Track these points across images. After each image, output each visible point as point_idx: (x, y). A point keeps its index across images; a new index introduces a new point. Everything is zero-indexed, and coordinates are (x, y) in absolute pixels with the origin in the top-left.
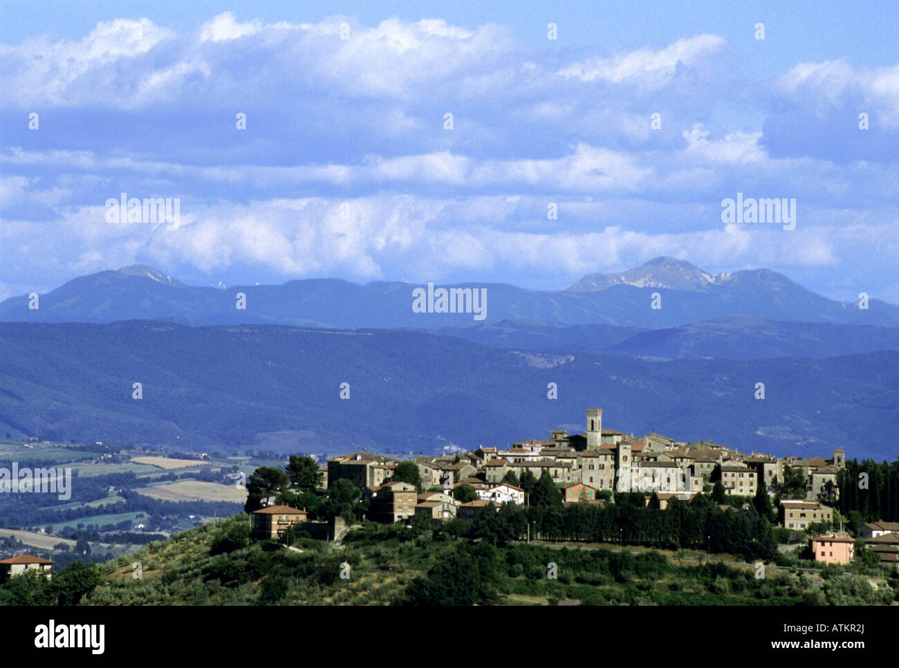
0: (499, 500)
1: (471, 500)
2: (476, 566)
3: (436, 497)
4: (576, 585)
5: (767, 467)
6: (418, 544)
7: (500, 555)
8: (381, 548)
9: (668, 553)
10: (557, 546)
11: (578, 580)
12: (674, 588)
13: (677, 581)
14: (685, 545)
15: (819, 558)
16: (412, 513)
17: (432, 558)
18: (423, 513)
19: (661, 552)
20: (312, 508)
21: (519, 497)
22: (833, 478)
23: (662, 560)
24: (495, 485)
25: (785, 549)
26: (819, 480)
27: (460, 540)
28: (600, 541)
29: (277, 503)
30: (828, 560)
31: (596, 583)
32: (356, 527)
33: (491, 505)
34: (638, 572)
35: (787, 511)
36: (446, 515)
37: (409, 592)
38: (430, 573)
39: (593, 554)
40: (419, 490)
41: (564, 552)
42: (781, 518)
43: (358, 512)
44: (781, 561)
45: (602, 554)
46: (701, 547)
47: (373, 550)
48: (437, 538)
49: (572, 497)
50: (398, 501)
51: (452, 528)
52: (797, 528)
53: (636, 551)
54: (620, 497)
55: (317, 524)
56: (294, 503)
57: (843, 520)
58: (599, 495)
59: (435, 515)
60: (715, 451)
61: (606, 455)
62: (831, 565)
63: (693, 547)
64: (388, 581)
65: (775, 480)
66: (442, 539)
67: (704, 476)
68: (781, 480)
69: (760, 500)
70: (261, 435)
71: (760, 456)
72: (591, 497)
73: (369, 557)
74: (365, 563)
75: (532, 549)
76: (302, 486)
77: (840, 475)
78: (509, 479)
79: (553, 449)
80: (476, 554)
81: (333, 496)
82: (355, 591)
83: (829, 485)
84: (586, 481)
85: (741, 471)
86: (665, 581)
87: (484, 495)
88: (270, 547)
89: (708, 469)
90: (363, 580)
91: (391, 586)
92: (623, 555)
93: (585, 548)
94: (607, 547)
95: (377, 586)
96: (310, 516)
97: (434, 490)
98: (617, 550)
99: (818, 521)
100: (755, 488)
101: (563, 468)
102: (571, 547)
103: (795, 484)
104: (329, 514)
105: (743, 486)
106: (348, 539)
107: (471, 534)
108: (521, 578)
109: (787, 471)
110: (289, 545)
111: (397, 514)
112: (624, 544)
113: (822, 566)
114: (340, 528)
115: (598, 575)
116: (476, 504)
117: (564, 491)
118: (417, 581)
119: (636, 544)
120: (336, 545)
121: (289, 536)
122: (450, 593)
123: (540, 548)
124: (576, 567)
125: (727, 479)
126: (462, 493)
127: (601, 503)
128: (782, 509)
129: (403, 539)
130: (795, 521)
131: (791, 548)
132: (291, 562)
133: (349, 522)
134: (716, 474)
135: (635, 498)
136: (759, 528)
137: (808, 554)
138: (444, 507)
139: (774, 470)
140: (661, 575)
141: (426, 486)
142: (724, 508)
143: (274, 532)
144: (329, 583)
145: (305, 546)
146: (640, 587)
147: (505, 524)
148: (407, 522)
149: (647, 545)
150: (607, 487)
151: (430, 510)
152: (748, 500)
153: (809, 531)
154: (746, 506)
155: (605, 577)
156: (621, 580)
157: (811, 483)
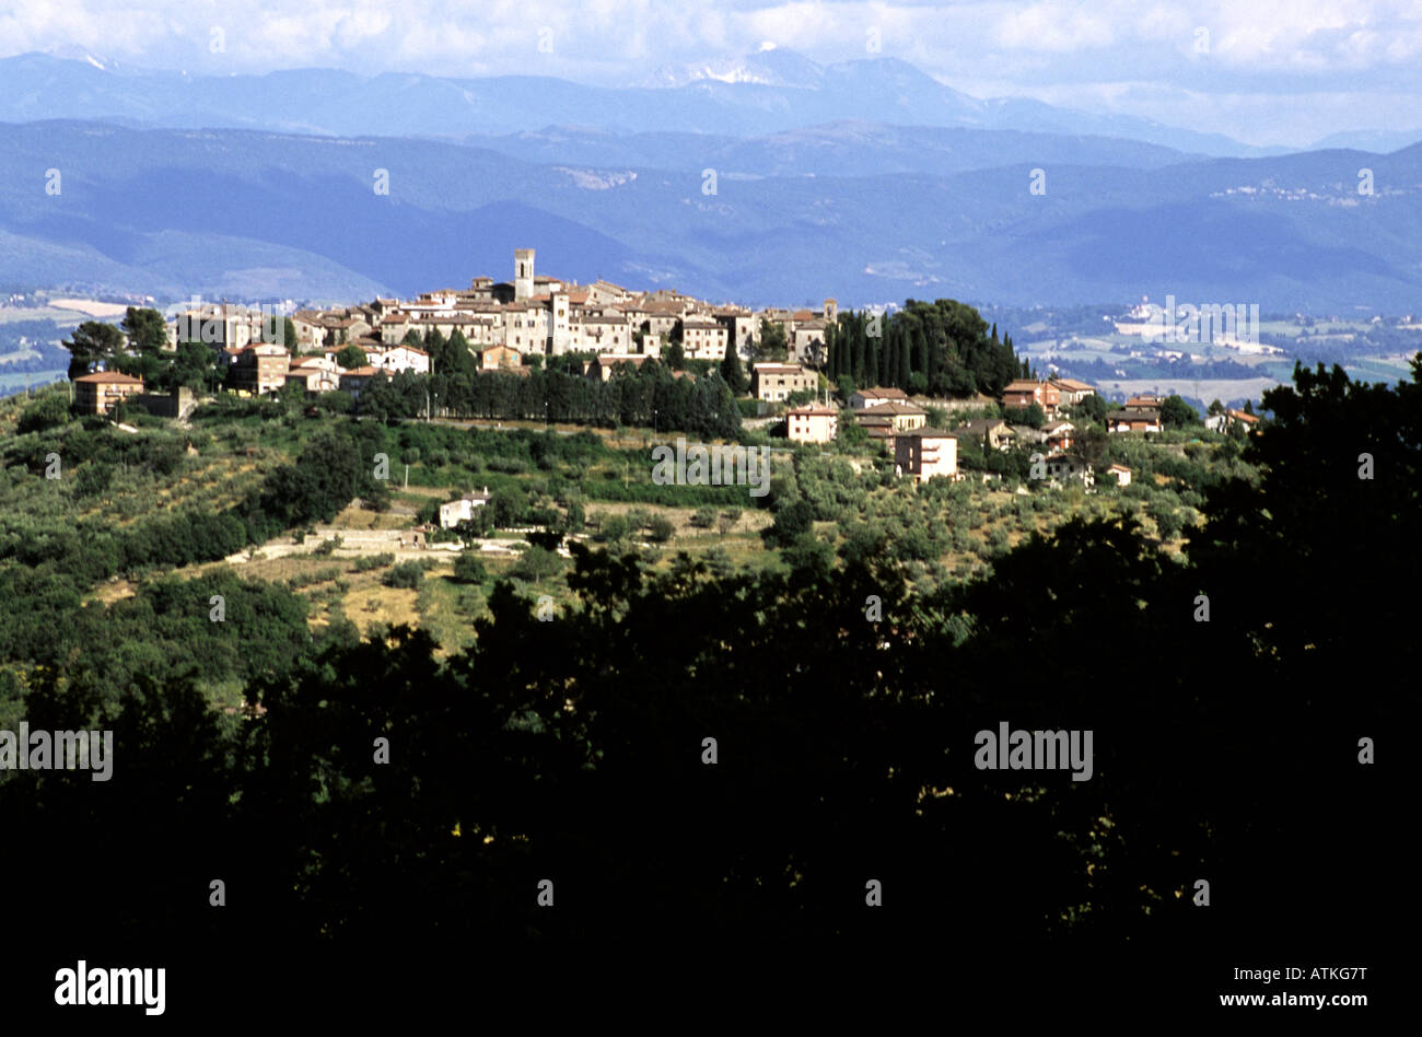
0: (392, 367)
1: (357, 366)
2: (359, 451)
3: (313, 362)
4: (488, 474)
5: (740, 322)
6: (286, 423)
7: (391, 437)
8: (237, 427)
9: (604, 433)
10: (466, 426)
11: (491, 468)
12: (610, 475)
13: (614, 467)
14: (627, 422)
15: (793, 435)
16: (281, 382)
17: (304, 440)
18: (296, 382)
19: (596, 431)
20: (152, 376)
21: (421, 363)
22: (819, 335)
23: (595, 441)
24: (394, 346)
25: (749, 425)
26: (803, 338)
27: (341, 417)
28: (521, 417)
29: (107, 369)
30: (803, 438)
31: (512, 471)
32: (206, 400)
33: (381, 373)
34: (566, 456)
35: (762, 378)
36: (326, 386)
37: (269, 483)
38: (300, 460)
39: (510, 435)
40: (294, 355)
41: (473, 432)
42: (753, 387)
43: (211, 384)
44: (745, 440)
45: (521, 435)
46: (650, 425)
47: (226, 429)
48: (309, 413)
49: (490, 363)
50: (263, 367)
51: (330, 402)
52: (774, 398)
53: (564, 431)
54: (553, 362)
55: (157, 396)
56: (129, 369)
57: (830, 387)
58: (526, 360)
59: (311, 385)
60: (678, 303)
61: (537, 309)
62: (808, 445)
63: (637, 425)
64: (245, 469)
65: (749, 339)
66: (317, 416)
67: (662, 336)
68: (757, 338)
69: (728, 365)
70: (229, 274)
71: (733, 308)
72: (515, 362)
73: (223, 438)
74: (220, 447)
75: (432, 429)
76: (144, 348)
77: (828, 331)
78: (410, 339)
79: (472, 300)
80: (360, 435)
81: (180, 359)
82: (200, 483)
83: (815, 344)
84: (511, 343)
85: (707, 327)
86: (600, 467)
87: (376, 360)
88: (95, 425)
89: (667, 325)
90: (211, 468)
91: (247, 476)
92: (547, 436)
93: (500, 426)
94: (528, 425)
95: (229, 476)
96: (149, 385)
97: (313, 354)
98: (540, 429)
99: (799, 389)
100: (724, 348)
101: (482, 325)
102: (482, 426)
103: (773, 343)
104: (172, 383)
105: (708, 346)
106: (196, 415)
107: (353, 411)
108: (418, 465)
109: (765, 327)
110: (118, 423)
111: (263, 383)
112: (551, 421)
113: (796, 444)
114: (186, 402)
115: (515, 461)
116: (363, 371)
117: (480, 355)
118: (282, 472)
119: (566, 422)
120: (182, 424)
121: (118, 411)
122: (322, 485)
123: (443, 428)
124: (488, 452)
125: (690, 338)
126: (348, 358)
127: (526, 371)
128: (755, 374)
129: (266, 416)
130: (771, 390)
131: (760, 424)
132: (122, 445)
133: (197, 395)
134: (677, 333)
135: (573, 361)
136: (719, 398)
137: (781, 430)
138: (324, 375)
139: (749, 325)
140: (594, 460)
141: (304, 348)
142: (677, 375)
143: (101, 407)
144: (167, 472)
145: (141, 424)
146: (568, 476)
147: (398, 398)
148: (274, 394)
149: (580, 423)
150: (539, 350)
151: (303, 380)
152: (714, 363)
153: (788, 403)
154: (711, 372)
155: (523, 463)
156: (544, 467)
157: (794, 341)
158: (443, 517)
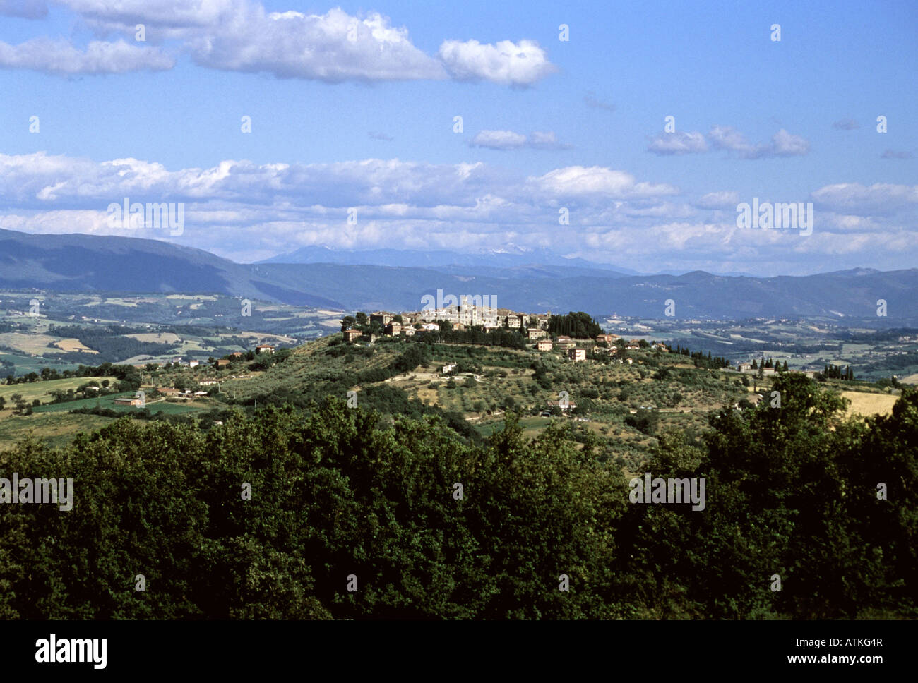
0: (429, 329)
1: (420, 328)
2: (420, 352)
3: (407, 327)
4: (455, 358)
5: (524, 317)
6: (401, 344)
7: (429, 348)
8: (388, 345)
9: (488, 347)
10: (449, 345)
11: (457, 357)
12: (490, 359)
13: (491, 357)
14: (494, 345)
15: (540, 349)
16: (399, 333)
17: (406, 349)
18: (403, 333)
19: (486, 347)
20: (364, 331)
21: (437, 328)
22: (546, 321)
23: (486, 349)
24: (429, 323)
25: (528, 346)
26: (542, 322)
27: (416, 342)
28: (465, 343)
29: (352, 329)
30: (543, 349)
31: (463, 357)
32: (379, 337)
33: (427, 330)
34: (477, 354)
35: (530, 333)
36: (411, 334)
37: (397, 360)
38: (405, 354)
39: (462, 347)
40: (402, 325)
41: (452, 347)
42: (528, 335)
43: (380, 333)
44: (527, 350)
45: (465, 348)
46: (500, 345)
47: (385, 345)
48: (407, 342)
49: (456, 328)
50: (394, 329)
51: (412, 338)
52: (533, 338)
53: (477, 347)
54: (473, 327)
55: (366, 336)
56: (358, 329)
57: (549, 335)
58: (465, 327)
59: (407, 333)
60: (507, 311)
62: (544, 351)
63: (497, 345)
64: (390, 356)
65: (526, 322)
66: (409, 342)
67: (502, 320)
68: (529, 322)
69: (521, 329)
70: (364, 304)
71: (522, 313)
72: (462, 327)
73: (384, 348)
74: (383, 350)
75: (441, 346)
76: (361, 323)
77: (549, 320)
78: (434, 321)
79: (450, 310)
80: (421, 347)
81: (371, 326)
82: (378, 360)
83: (545, 324)
84: (461, 322)
85: (515, 318)
86: (487, 357)
87: (425, 327)
88: (350, 344)
89: (504, 318)
90: (381, 356)
91: (391, 358)
92: (472, 348)
93: (459, 345)
94: (466, 345)
95: (385, 358)
96: (363, 333)
97: (407, 325)
98: (470, 346)
99: (541, 336)
100: (520, 324)
101: (453, 317)
102: (454, 345)
103: (533, 323)
104: (370, 333)
105: (516, 324)
106: (376, 342)
107: (419, 340)
108: (437, 356)
109: (531, 319)
110: (356, 343)
111: (394, 333)
112: (473, 344)
113: (541, 351)
114: (374, 338)
115: (463, 355)
116: (421, 330)
117: (453, 326)
118: (399, 357)
119: (477, 344)
120: (371, 344)
121: (355, 340)
122: (411, 361)
123: (444, 346)
124: (456, 352)
125: (510, 321)
126: (417, 326)
127: (466, 330)
128: (528, 332)
129: (395, 342)
130: (533, 336)
131: (531, 345)
132: (357, 349)
133: (376, 336)
134: (507, 320)
135: (478, 327)
136: (519, 338)
137: (536, 347)
138: (411, 331)
139: (526, 318)
140: (485, 355)
141: (404, 323)
142: (508, 331)
143: (351, 339)
144: (369, 357)
145: (361, 344)
146: (478, 359)
147: (431, 337)
148: (397, 336)
149: (481, 344)
150: (469, 324)
151: (405, 332)
152: (517, 329)
153: (537, 340)
154: (516, 331)
155: (466, 355)
156: (471, 356)
157: (539, 323)
158: (444, 370)
